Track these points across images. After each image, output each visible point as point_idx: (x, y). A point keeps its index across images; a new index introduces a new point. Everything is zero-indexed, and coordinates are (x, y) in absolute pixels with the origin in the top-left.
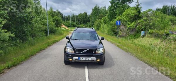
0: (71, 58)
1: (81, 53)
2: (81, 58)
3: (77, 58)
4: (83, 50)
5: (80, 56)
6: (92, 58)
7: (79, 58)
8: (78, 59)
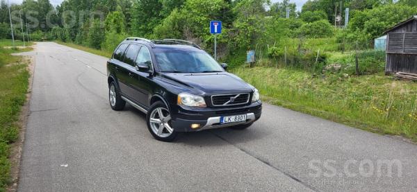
0: (195, 123)
1: (225, 105)
2: (226, 119)
3: (216, 119)
4: (226, 98)
5: (223, 113)
6: (248, 114)
7: (222, 119)
8: (219, 122)
